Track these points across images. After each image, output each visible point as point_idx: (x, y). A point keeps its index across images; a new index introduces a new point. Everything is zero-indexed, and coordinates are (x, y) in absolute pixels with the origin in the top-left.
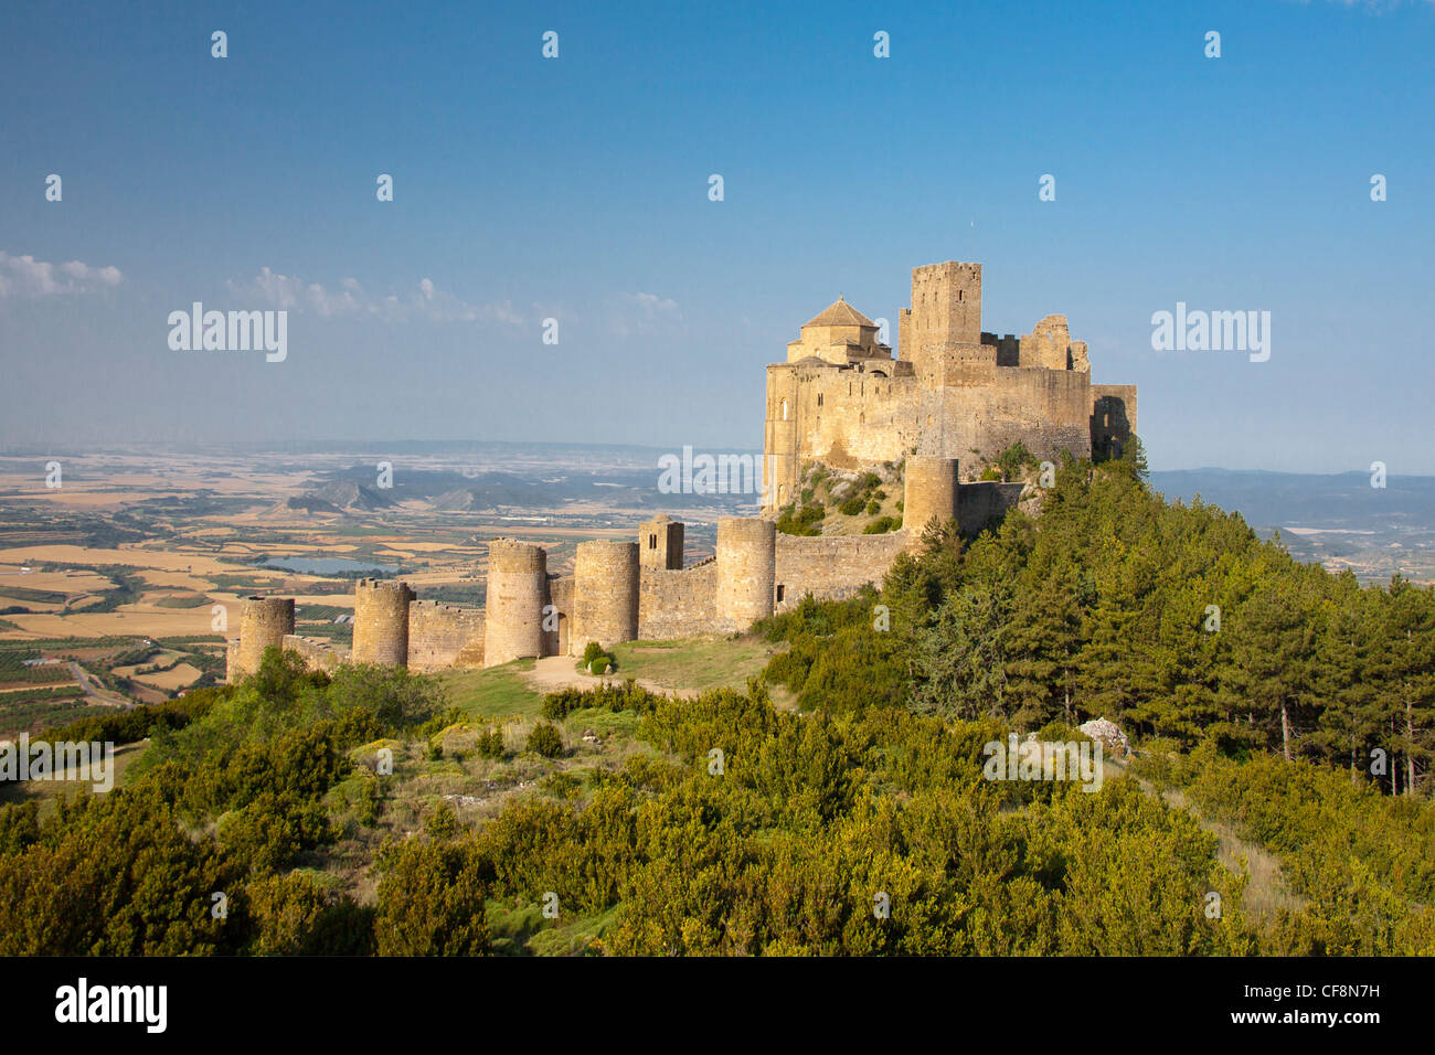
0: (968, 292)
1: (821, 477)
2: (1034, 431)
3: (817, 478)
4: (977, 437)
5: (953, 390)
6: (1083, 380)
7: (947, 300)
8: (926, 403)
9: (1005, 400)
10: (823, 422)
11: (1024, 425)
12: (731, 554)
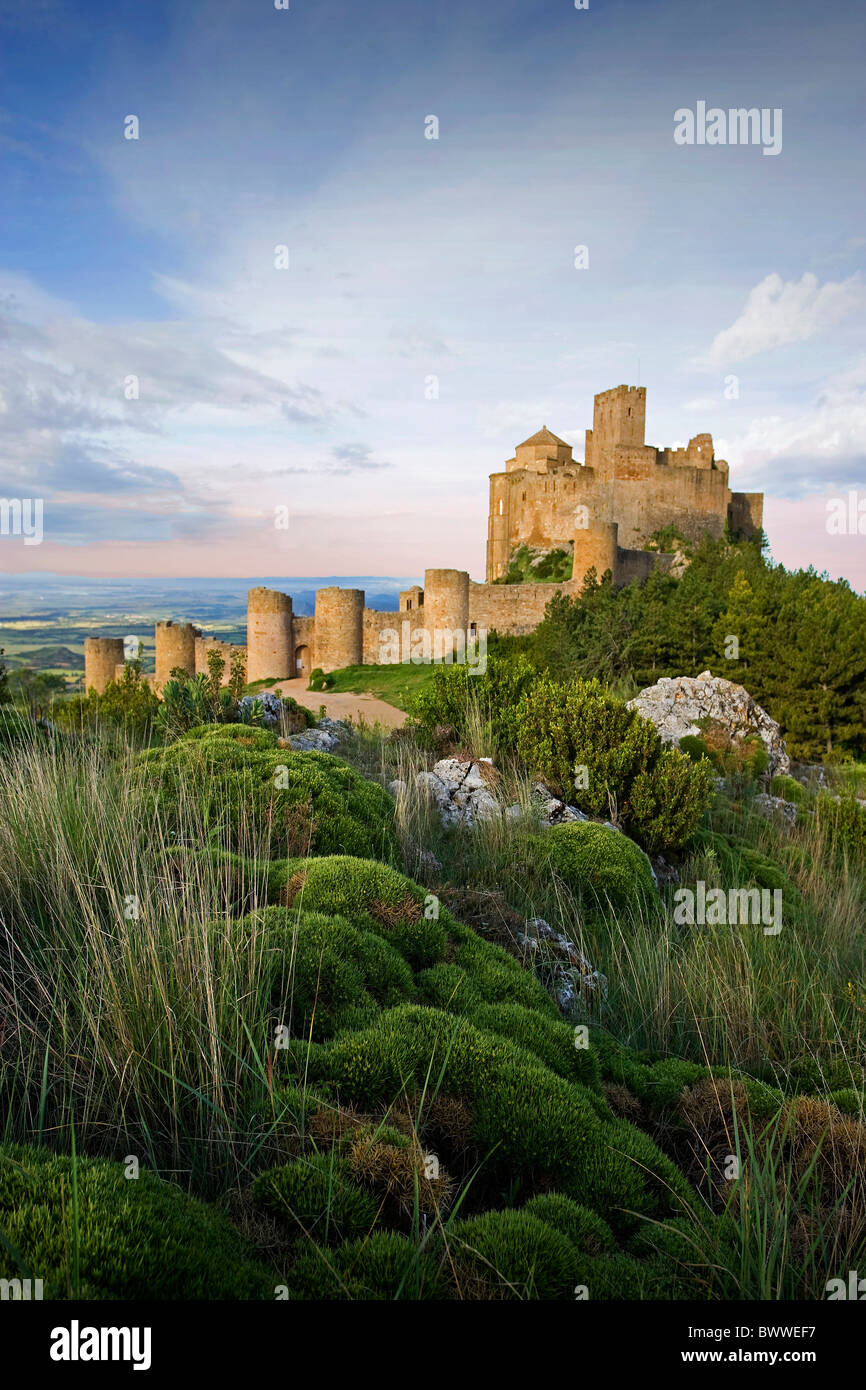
0: (634, 409)
1: (525, 554)
2: (684, 516)
3: (521, 555)
4: (639, 519)
5: (622, 482)
6: (724, 478)
7: (619, 416)
8: (600, 494)
9: (662, 492)
10: (526, 513)
11: (677, 510)
12: (434, 598)
